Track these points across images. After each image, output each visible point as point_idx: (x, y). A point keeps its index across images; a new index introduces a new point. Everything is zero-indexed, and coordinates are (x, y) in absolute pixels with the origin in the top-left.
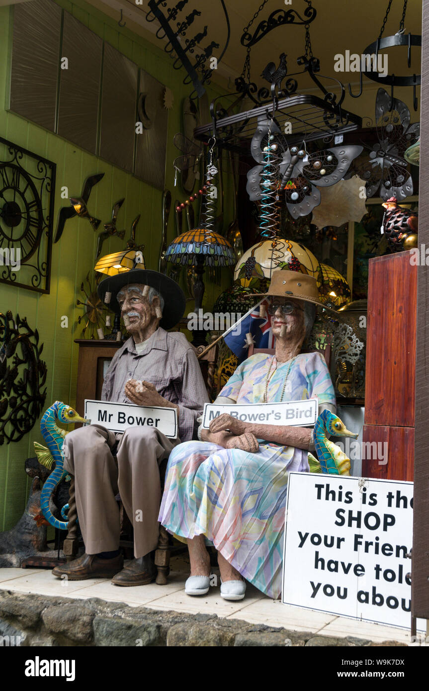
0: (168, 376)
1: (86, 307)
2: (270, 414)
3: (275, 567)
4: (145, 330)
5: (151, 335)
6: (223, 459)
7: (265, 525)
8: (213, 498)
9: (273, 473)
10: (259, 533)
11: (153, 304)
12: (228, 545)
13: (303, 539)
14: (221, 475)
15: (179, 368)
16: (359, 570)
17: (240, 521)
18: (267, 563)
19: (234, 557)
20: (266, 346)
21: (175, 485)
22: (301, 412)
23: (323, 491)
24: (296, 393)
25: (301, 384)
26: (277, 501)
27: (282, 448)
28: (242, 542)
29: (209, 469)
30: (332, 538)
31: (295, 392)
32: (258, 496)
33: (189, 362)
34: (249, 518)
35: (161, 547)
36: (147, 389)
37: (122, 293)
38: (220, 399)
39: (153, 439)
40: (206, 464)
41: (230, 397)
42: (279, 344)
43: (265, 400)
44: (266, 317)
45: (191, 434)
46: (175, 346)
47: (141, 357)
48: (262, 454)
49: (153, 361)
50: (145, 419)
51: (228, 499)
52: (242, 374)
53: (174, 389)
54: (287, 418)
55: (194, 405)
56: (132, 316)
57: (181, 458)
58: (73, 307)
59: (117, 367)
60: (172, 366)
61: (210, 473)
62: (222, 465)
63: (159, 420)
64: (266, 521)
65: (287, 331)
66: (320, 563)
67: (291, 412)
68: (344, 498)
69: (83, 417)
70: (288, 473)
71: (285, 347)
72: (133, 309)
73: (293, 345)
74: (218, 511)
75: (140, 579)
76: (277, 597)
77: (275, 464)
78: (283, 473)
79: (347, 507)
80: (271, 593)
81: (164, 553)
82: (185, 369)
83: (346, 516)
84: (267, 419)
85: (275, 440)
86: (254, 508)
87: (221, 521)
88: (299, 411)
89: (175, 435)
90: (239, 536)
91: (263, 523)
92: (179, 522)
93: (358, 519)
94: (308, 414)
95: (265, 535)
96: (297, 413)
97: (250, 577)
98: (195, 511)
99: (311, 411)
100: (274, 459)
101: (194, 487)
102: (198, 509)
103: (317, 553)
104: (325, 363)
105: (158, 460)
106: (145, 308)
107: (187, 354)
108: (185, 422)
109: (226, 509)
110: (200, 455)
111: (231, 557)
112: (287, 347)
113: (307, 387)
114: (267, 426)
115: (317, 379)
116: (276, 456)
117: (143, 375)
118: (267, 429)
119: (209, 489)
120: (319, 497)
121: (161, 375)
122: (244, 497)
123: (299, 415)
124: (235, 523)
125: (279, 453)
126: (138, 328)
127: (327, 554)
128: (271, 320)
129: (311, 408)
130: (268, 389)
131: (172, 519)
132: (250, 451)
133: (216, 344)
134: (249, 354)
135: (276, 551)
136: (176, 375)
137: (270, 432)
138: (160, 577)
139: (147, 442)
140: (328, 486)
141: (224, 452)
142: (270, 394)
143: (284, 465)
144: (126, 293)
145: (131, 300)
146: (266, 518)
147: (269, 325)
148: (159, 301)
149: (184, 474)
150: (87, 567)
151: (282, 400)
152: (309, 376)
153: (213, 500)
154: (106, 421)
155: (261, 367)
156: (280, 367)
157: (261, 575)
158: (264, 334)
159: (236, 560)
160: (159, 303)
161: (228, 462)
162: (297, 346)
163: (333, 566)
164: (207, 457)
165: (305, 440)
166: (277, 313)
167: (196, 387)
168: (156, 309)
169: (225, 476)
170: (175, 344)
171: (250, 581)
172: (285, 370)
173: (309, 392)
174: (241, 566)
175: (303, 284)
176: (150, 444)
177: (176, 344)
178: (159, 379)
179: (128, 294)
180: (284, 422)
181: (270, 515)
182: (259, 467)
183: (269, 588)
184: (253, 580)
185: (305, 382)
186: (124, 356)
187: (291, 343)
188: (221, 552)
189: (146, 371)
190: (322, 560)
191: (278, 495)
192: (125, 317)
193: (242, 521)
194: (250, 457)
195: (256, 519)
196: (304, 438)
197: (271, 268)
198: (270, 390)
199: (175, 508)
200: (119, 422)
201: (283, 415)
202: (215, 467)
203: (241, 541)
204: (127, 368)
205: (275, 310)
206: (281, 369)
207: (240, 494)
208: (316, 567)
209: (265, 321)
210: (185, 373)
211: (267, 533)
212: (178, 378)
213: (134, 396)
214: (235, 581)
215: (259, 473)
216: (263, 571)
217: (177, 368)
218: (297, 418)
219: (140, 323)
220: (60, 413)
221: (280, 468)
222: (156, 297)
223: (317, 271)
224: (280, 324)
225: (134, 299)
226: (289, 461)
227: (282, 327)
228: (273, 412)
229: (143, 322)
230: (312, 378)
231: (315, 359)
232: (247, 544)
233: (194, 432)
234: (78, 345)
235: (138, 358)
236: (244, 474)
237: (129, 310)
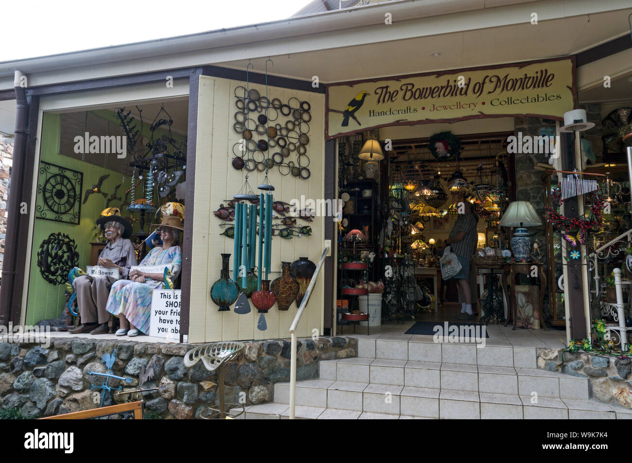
0: (121, 256)
2: (155, 269)
4: (115, 239)
5: (117, 240)
6: (131, 286)
7: (145, 309)
10: (143, 312)
11: (117, 229)
12: (130, 316)
13: (156, 313)
14: (129, 292)
16: (172, 322)
21: (112, 296)
23: (163, 295)
25: (169, 258)
28: (136, 315)
29: (125, 290)
30: (165, 312)
31: (166, 261)
32: (143, 299)
34: (139, 307)
36: (108, 261)
37: (106, 224)
39: (105, 279)
40: (124, 288)
41: (144, 263)
42: (164, 243)
43: (154, 264)
48: (147, 283)
49: (116, 251)
50: (108, 272)
51: (131, 301)
52: (150, 255)
53: (123, 261)
55: (130, 266)
56: (109, 233)
57: (116, 286)
60: (123, 252)
61: (125, 292)
62: (130, 288)
63: (113, 273)
68: (169, 297)
70: (153, 290)
71: (166, 245)
72: (110, 231)
74: (128, 304)
76: (148, 335)
77: (151, 287)
79: (169, 300)
80: (147, 333)
81: (112, 322)
82: (128, 253)
83: (169, 303)
85: (154, 278)
86: (141, 303)
87: (128, 308)
90: (135, 313)
92: (113, 309)
93: (172, 304)
97: (139, 328)
98: (119, 305)
101: (119, 297)
103: (160, 317)
105: (107, 287)
106: (114, 230)
108: (124, 273)
109: (130, 304)
111: (131, 321)
113: (171, 259)
115: (175, 256)
118: (152, 274)
119: (125, 297)
120: (161, 298)
121: (118, 256)
122: (137, 299)
124: (133, 309)
126: (112, 238)
127: (163, 317)
131: (111, 309)
132: (141, 282)
133: (143, 243)
136: (124, 256)
137: (152, 276)
138: (110, 331)
139: (103, 280)
141: (133, 283)
142: (157, 262)
146: (146, 307)
148: (121, 228)
149: (116, 291)
151: (160, 264)
152: (172, 255)
153: (126, 300)
155: (156, 252)
157: (143, 327)
159: (134, 323)
162: (170, 244)
163: (164, 321)
164: (125, 285)
166: (162, 232)
167: (132, 260)
168: (119, 231)
169: (131, 292)
170: (125, 244)
172: (164, 253)
174: (136, 325)
175: (173, 220)
179: (108, 225)
181: (148, 305)
182: (144, 288)
185: (171, 257)
186: (107, 249)
187: (168, 243)
188: (128, 319)
195: (142, 307)
196: (160, 277)
198: (157, 260)
199: (112, 305)
208: (160, 322)
210: (128, 255)
213: (102, 264)
214: (133, 330)
215: (144, 290)
217: (125, 253)
219: (112, 236)
220: (76, 272)
222: (120, 226)
225: (110, 227)
229: (114, 236)
231: (176, 248)
232: (138, 316)
234: (91, 245)
235: (111, 249)
236: (137, 291)
237: (108, 231)
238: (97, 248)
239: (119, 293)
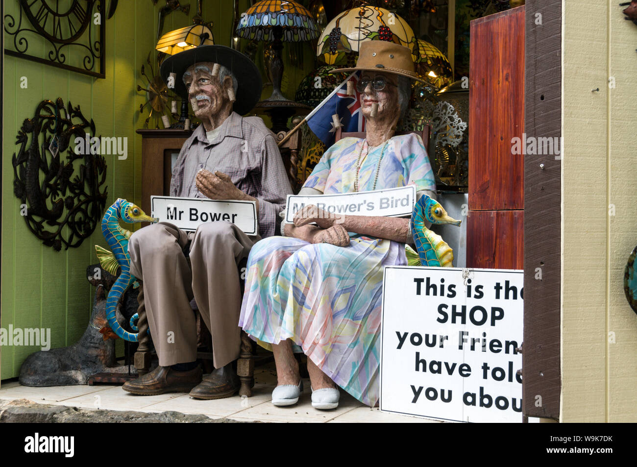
0: (244, 166)
1: (148, 93)
2: (362, 204)
3: (371, 373)
4: (216, 116)
5: (223, 120)
6: (309, 254)
7: (359, 326)
8: (300, 299)
9: (367, 269)
10: (352, 336)
11: (224, 86)
12: (318, 349)
13: (402, 340)
14: (308, 273)
15: (257, 157)
16: (465, 370)
17: (330, 323)
18: (363, 366)
19: (325, 362)
20: (355, 129)
21: (256, 286)
22: (397, 201)
23: (423, 285)
24: (391, 180)
25: (397, 170)
26: (371, 299)
27: (377, 241)
28: (333, 346)
29: (294, 266)
30: (434, 337)
31: (389, 178)
32: (351, 294)
33: (269, 149)
34: (341, 319)
35: (243, 356)
36: (220, 180)
37: (188, 73)
38: (304, 190)
39: (229, 235)
40: (291, 261)
41: (316, 187)
42: (371, 126)
43: (356, 189)
44: (354, 96)
45: (273, 230)
46: (251, 132)
47: (213, 146)
48: (354, 248)
49: (226, 151)
50: (220, 214)
51: (317, 299)
52: (329, 161)
53: (252, 181)
54: (381, 208)
55: (276, 198)
56: (201, 99)
57: (263, 254)
58: (133, 94)
59: (186, 159)
60: (249, 155)
61: (295, 271)
62: (309, 262)
63: (236, 215)
64: (360, 322)
65: (379, 110)
66: (421, 365)
67: (385, 201)
68: (446, 292)
69: (150, 216)
70: (383, 269)
71: (377, 129)
72: (202, 91)
73: (386, 126)
74: (306, 312)
75: (222, 392)
76: (374, 405)
77: (368, 259)
78: (377, 268)
79: (450, 302)
80: (368, 400)
81: (248, 363)
82: (264, 158)
83: (449, 311)
84: (359, 210)
85: (368, 232)
86: (346, 307)
87: (310, 324)
88: (394, 199)
89: (255, 232)
90: (330, 339)
91: (357, 324)
92: (262, 327)
93: (463, 314)
94: (405, 202)
95: (359, 337)
96: (392, 202)
97: (344, 385)
98: (280, 314)
99: (408, 200)
100: (367, 253)
101: (277, 287)
102: (283, 311)
103: (418, 354)
104: (423, 145)
105: (236, 258)
106: (215, 89)
107: (266, 141)
108: (265, 217)
109: (314, 310)
110: (283, 251)
111: (321, 363)
112: (379, 129)
113: (403, 173)
114: (359, 217)
115: (414, 163)
116: (369, 250)
117: (216, 166)
118: (359, 220)
119: (295, 289)
120: (419, 293)
121: (236, 166)
122: (335, 296)
123: (394, 204)
124: (325, 325)
125: (373, 246)
126: (208, 113)
127: (428, 354)
128: (361, 98)
129: (408, 196)
130: (359, 177)
131: (255, 324)
132: (340, 245)
133: (299, 129)
134: (337, 139)
135: (372, 355)
136: (254, 165)
137: (362, 224)
138: (244, 388)
139: (224, 239)
140: (428, 279)
141: (310, 247)
142: (361, 182)
143: (379, 260)
144: (193, 73)
145: (199, 81)
146: (360, 319)
147: (358, 105)
148: (231, 81)
149: (266, 274)
150: (161, 380)
151: (375, 188)
152: (404, 161)
153: (300, 301)
154: (176, 219)
155: (350, 152)
156: (371, 151)
157: (356, 382)
158: (352, 115)
159: (327, 366)
160: (232, 85)
161: (315, 258)
162: (391, 128)
163: (435, 367)
164: (291, 254)
165: (401, 231)
166: (367, 90)
167: (277, 178)
168: (228, 91)
169: (313, 274)
170: (251, 131)
171: (343, 388)
172: (377, 154)
173: (405, 179)
174: (333, 372)
175: (396, 55)
176: (226, 241)
177: (253, 130)
178: (234, 170)
179: (196, 74)
180: (378, 213)
181: (365, 315)
182: (350, 262)
183: (364, 395)
184: (346, 387)
185: (401, 167)
186: (194, 147)
187: (384, 124)
188: (311, 357)
189: (220, 162)
190: (424, 362)
191: (372, 294)
192: (193, 101)
193: (333, 322)
194: (340, 252)
195: (348, 320)
196: (400, 230)
197: (359, 40)
198: (361, 177)
199: (258, 311)
200: (191, 219)
201: (377, 205)
202: (301, 264)
203: (332, 344)
204: (198, 159)
205: (365, 86)
206: (373, 153)
207: (330, 293)
208: (417, 369)
209: (354, 100)
210: (264, 163)
211: (361, 336)
212: (257, 168)
213: (207, 188)
214: (327, 389)
215: (351, 269)
216: (358, 377)
217: (254, 157)
218: (392, 207)
219: (211, 108)
220: (123, 212)
221: (373, 263)
222: (228, 77)
223: (412, 42)
224: (371, 103)
225: (203, 80)
226: (384, 255)
227: (373, 105)
228: (365, 202)
229: (214, 106)
230: (408, 162)
231: (411, 142)
232: (339, 347)
233: (276, 228)
234: (140, 136)
235: (210, 147)
236: (334, 271)
237: (197, 93)
238: (157, 146)
239: (276, 276)
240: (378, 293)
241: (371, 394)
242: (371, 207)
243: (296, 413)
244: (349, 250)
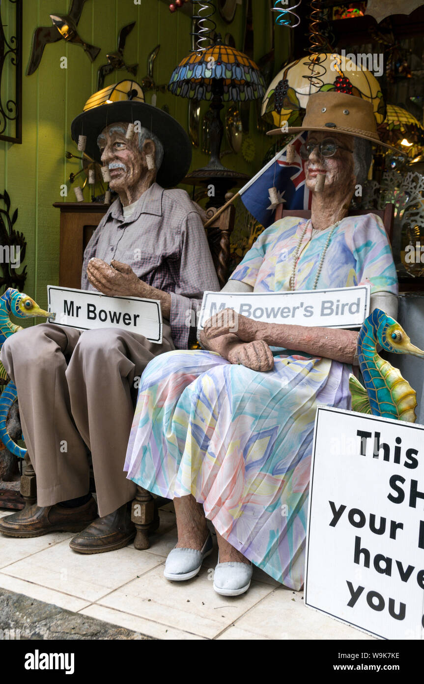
0: (159, 252)
1: (82, 161)
2: (298, 308)
3: (296, 546)
4: (134, 188)
5: (142, 193)
6: (216, 382)
7: (281, 482)
8: (202, 441)
9: (295, 404)
10: (271, 496)
11: (142, 152)
13: (337, 514)
14: (213, 407)
15: (176, 239)
17: (241, 477)
18: (285, 536)
19: (232, 530)
20: (300, 207)
21: (146, 420)
22: (343, 306)
23: (371, 442)
24: (338, 276)
25: (346, 262)
26: (300, 446)
27: (312, 362)
28: (244, 507)
29: (195, 399)
30: (383, 520)
31: (336, 274)
32: (271, 438)
33: (190, 231)
34: (255, 472)
35: (139, 499)
36: (117, 272)
37: (102, 136)
38: (231, 283)
39: (114, 349)
40: (192, 388)
41: (245, 280)
42: (317, 202)
43: (291, 286)
44: (299, 165)
46: (172, 209)
47: (127, 225)
48: (279, 374)
49: (141, 231)
50: (120, 314)
51: (223, 445)
52: (264, 247)
53: (169, 270)
54: (323, 314)
55: (196, 292)
56: (115, 168)
57: (156, 378)
58: (61, 162)
59: (100, 239)
60: (168, 237)
61: (196, 405)
62: (215, 393)
63: (138, 316)
64: (282, 477)
65: (327, 182)
66: (362, 556)
67: (328, 305)
68: (404, 458)
71: (325, 207)
72: (117, 158)
73: (336, 203)
74: (209, 462)
75: (109, 543)
77: (299, 390)
78: (309, 404)
79: (408, 474)
80: (290, 581)
81: (144, 507)
82: (185, 241)
83: (406, 488)
84: (293, 316)
85: (302, 348)
86: (264, 457)
87: (214, 477)
88: (340, 304)
90: (241, 499)
91: (278, 480)
92: (153, 474)
94: (354, 308)
95: (280, 498)
96: (337, 308)
97: (258, 560)
98: (177, 458)
99: (358, 305)
100: (297, 382)
101: (173, 424)
103: (358, 540)
104: (383, 229)
106: (132, 156)
107: (187, 220)
108: (178, 318)
109: (220, 459)
110: (184, 374)
111: (227, 532)
112: (327, 208)
113: (355, 267)
114: (291, 327)
115: (370, 254)
116: (300, 378)
117: (128, 250)
118: (290, 332)
119: (196, 428)
120: (362, 453)
121: (150, 250)
122: (249, 441)
123: (340, 309)
124: (234, 481)
125: (307, 370)
126: (123, 185)
127: (375, 544)
128: (305, 167)
129: (359, 300)
130: (297, 270)
131: (143, 470)
132: (259, 370)
133: (231, 205)
135: (297, 520)
136: (171, 249)
137: (294, 338)
138: (140, 538)
139: (107, 355)
140: (378, 435)
142: (300, 278)
143: (313, 391)
144: (108, 136)
145: (114, 146)
146: (282, 473)
148: (153, 146)
149: (161, 403)
150: (42, 519)
151: (316, 286)
152: (358, 250)
153: (202, 443)
155: (288, 238)
156: (316, 236)
157: (274, 556)
158: (297, 189)
159: (236, 535)
160: (154, 150)
161: (224, 387)
162: (342, 205)
163: (383, 565)
164: (196, 377)
165: (346, 350)
166: (312, 156)
167: (199, 266)
168: (147, 157)
169: (220, 409)
170: (172, 207)
171: (257, 565)
172: (322, 241)
173: (357, 274)
174: (243, 543)
175: (353, 111)
177: (174, 206)
178: (147, 255)
179: (110, 137)
180: (316, 321)
181: (289, 468)
182: (271, 394)
183: (286, 573)
184: (261, 564)
185: (352, 259)
186: (109, 225)
187: (333, 201)
188: (214, 522)
189: (131, 245)
190: (367, 553)
191: (301, 439)
192: (103, 169)
193: (245, 476)
194: (259, 380)
195: (266, 475)
196: (345, 348)
197: (310, 94)
198: (299, 271)
199: (148, 454)
200: (89, 318)
201: (317, 310)
202: (204, 396)
203: (243, 506)
204: (110, 240)
205: (310, 151)
206: (318, 239)
207: (243, 436)
208: (357, 560)
209: (298, 170)
210: (184, 247)
211: (283, 494)
212: (174, 254)
214: (235, 564)
215: (273, 404)
216: (278, 549)
217: (173, 239)
218: (337, 314)
219: (126, 178)
220: (13, 304)
221: (305, 396)
222: (148, 141)
223: (377, 97)
224: (316, 173)
225: (119, 144)
226: (320, 385)
227: (319, 177)
228: (302, 304)
229: (131, 176)
230: (362, 252)
231: (367, 224)
232: (252, 509)
234: (58, 210)
235: (124, 226)
236: (248, 407)
237: (110, 160)
238: (77, 222)
239: (172, 408)
240: (308, 440)
241: (295, 574)
242: (309, 312)
243: (188, 601)
244: (270, 377)
